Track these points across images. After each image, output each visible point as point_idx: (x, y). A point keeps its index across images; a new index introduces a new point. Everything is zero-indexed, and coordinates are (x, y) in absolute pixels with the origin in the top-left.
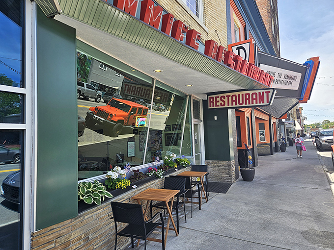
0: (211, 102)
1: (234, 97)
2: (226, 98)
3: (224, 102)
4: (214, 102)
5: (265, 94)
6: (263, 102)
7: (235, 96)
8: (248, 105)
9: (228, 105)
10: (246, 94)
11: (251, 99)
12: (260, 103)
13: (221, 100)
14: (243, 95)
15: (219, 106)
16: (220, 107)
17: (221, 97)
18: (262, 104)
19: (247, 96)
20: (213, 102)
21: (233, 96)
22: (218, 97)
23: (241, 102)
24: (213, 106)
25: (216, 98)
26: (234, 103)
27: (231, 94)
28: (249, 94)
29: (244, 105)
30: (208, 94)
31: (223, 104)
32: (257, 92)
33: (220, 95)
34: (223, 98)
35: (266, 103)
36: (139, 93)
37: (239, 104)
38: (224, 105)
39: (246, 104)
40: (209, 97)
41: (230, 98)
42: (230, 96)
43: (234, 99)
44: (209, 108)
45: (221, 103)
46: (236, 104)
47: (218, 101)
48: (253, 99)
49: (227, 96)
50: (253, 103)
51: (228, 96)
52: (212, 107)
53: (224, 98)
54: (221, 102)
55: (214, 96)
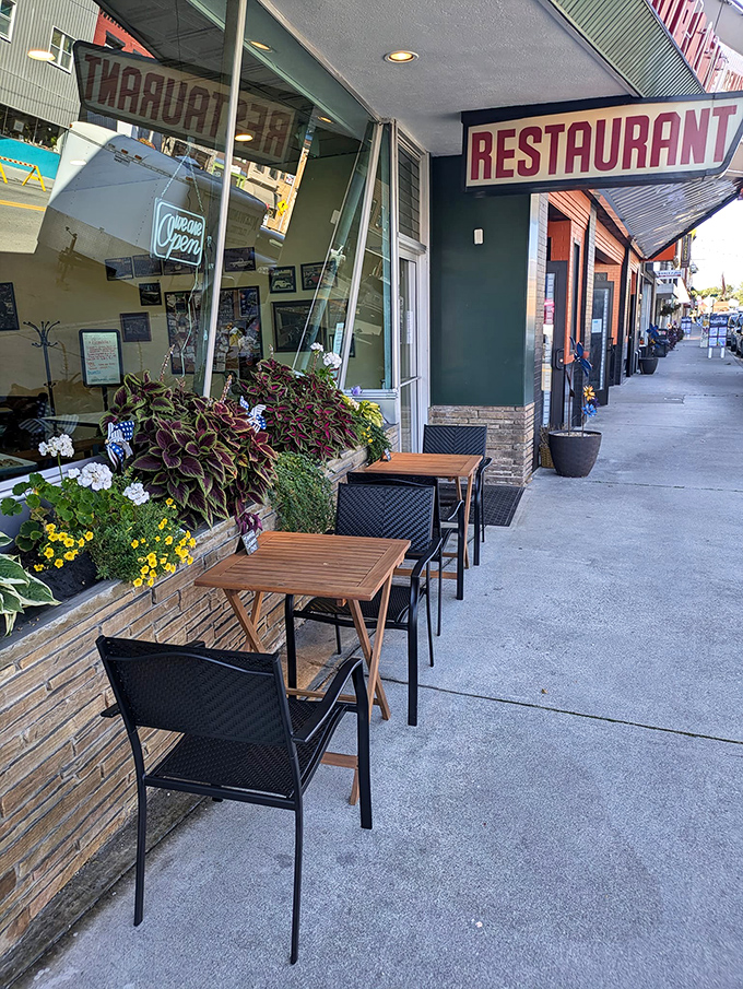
0: (477, 155)
1: (579, 134)
2: (546, 138)
3: (536, 156)
4: (493, 155)
5: (714, 121)
6: (700, 158)
7: (585, 126)
8: (634, 170)
9: (552, 170)
10: (631, 121)
11: (649, 144)
12: (685, 161)
13: (524, 147)
14: (617, 122)
15: (510, 173)
16: (517, 179)
17: (525, 133)
18: (692, 166)
19: (637, 129)
20: (486, 156)
21: (576, 127)
22: (511, 133)
23: (606, 158)
24: (488, 175)
25: (503, 135)
26: (578, 159)
27: (568, 119)
28: (644, 121)
29: (618, 171)
30: (470, 118)
31: (529, 165)
32: (680, 109)
33: (519, 125)
34: (530, 140)
35: (709, 162)
36: (156, 106)
37: (600, 165)
38: (535, 169)
39: (626, 165)
40: (473, 130)
41: (563, 138)
42: (561, 128)
43: (579, 143)
44: (470, 183)
45: (521, 163)
46: (585, 168)
47: (511, 154)
48: (659, 143)
49: (549, 129)
50: (655, 162)
51: (554, 130)
52: (481, 181)
53: (538, 140)
54: (520, 155)
55: (494, 129)
